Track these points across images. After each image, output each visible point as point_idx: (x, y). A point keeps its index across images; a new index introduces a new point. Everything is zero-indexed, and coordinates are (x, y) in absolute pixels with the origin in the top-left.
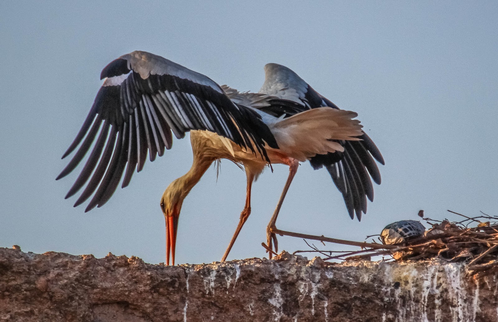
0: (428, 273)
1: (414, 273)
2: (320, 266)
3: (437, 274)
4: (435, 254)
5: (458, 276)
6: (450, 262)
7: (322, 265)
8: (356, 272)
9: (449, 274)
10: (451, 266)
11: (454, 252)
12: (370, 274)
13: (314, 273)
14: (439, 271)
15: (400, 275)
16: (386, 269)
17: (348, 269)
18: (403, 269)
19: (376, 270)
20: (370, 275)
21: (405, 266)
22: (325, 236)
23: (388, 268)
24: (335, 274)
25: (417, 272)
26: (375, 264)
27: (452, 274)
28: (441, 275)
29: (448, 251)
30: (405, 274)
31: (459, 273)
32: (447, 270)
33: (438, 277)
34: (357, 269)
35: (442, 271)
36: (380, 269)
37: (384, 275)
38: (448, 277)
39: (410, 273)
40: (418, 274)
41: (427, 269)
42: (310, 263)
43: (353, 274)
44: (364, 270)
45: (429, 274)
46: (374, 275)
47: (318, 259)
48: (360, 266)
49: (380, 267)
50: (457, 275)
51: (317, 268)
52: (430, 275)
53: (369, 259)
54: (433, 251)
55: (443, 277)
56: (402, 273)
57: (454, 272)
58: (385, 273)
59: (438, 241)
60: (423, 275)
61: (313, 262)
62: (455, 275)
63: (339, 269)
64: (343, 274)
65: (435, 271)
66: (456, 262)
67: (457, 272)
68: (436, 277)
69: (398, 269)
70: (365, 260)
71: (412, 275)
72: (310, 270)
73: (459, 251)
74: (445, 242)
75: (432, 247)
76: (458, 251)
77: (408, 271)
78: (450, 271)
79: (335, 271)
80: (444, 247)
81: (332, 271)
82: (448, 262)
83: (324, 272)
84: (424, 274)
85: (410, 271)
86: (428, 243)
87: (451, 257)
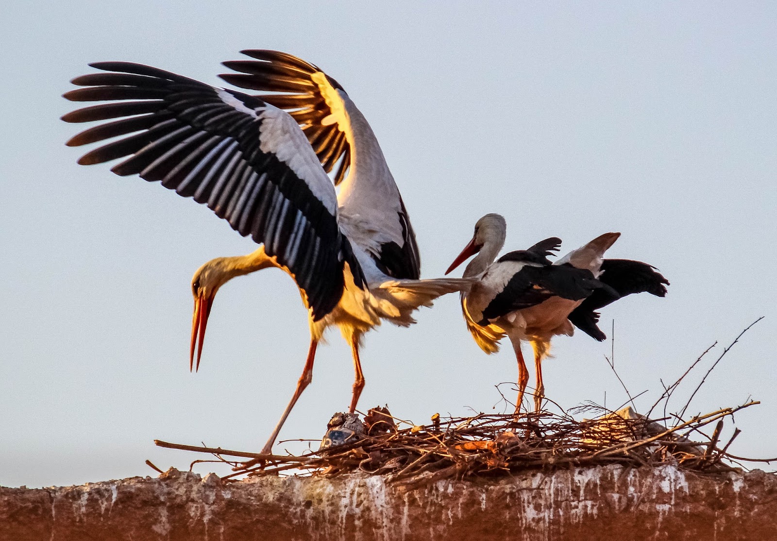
0: (346, 489)
1: (329, 489)
2: (215, 484)
3: (357, 489)
4: (355, 466)
5: (383, 491)
6: (374, 474)
7: (217, 482)
8: (259, 490)
9: (371, 489)
10: (375, 481)
11: (379, 462)
12: (275, 491)
13: (207, 493)
14: (359, 486)
15: (312, 493)
16: (295, 486)
17: (249, 487)
18: (316, 485)
19: (283, 487)
20: (276, 493)
21: (319, 480)
22: (222, 448)
23: (298, 484)
24: (233, 493)
25: (332, 488)
26: (282, 479)
27: (375, 490)
28: (362, 490)
29: (370, 461)
30: (318, 491)
31: (384, 487)
32: (369, 485)
33: (358, 493)
34: (261, 487)
35: (363, 486)
36: (289, 485)
37: (293, 493)
38: (371, 492)
39: (324, 490)
40: (334, 491)
41: (345, 484)
42: (203, 481)
43: (255, 492)
44: (269, 487)
45: (347, 491)
46: (281, 493)
47: (213, 475)
48: (265, 483)
49: (289, 483)
50: (381, 490)
51: (211, 487)
52: (348, 491)
53: (277, 474)
54: (354, 462)
55: (364, 493)
56: (315, 490)
57: (378, 486)
58: (295, 490)
59: (359, 450)
60: (340, 491)
61: (206, 479)
62: (379, 491)
63: (241, 488)
64: (243, 492)
65: (355, 487)
66: (381, 474)
67: (381, 487)
68: (356, 493)
69: (310, 485)
70: (272, 475)
71: (327, 492)
72: (203, 489)
73: (384, 462)
74: (368, 451)
75: (352, 458)
76: (383, 462)
77: (322, 486)
78: (373, 486)
79: (234, 490)
80: (366, 457)
81: (230, 490)
82: (371, 475)
83: (220, 491)
84: (341, 490)
85: (325, 487)
86: (348, 452)
87: (373, 470)
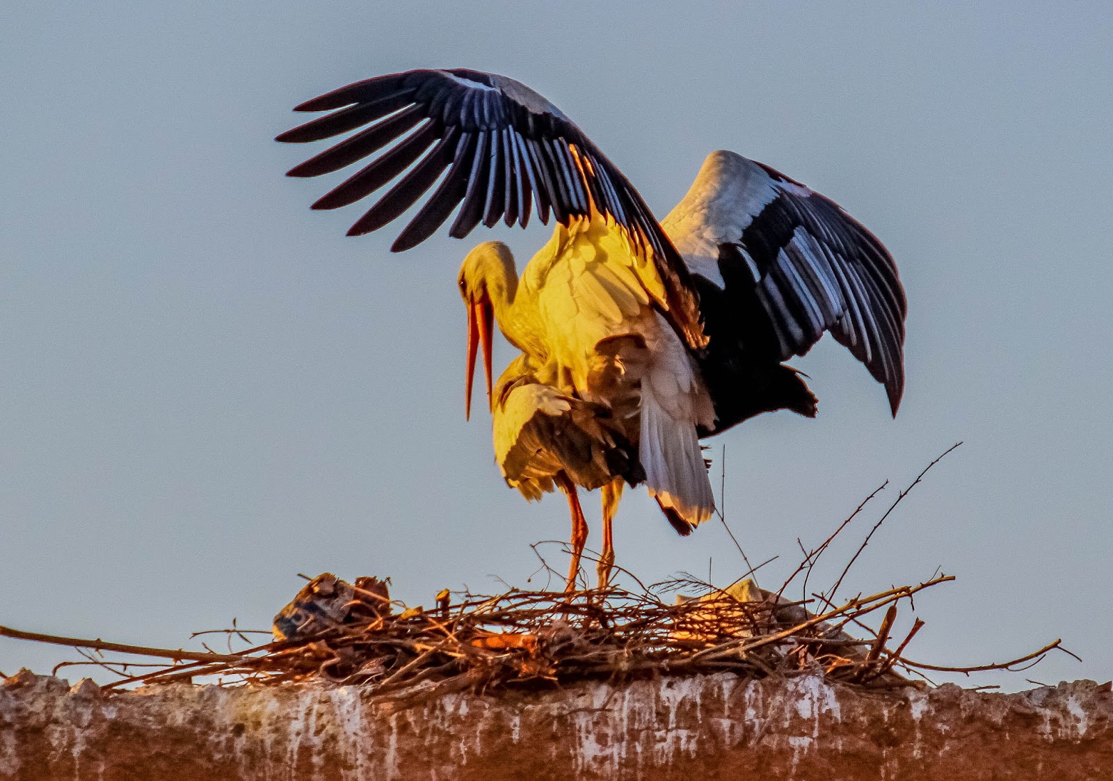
0: (298, 706)
1: (273, 706)
2: (91, 696)
3: (316, 707)
4: (317, 669)
5: (358, 710)
6: (343, 684)
7: (95, 693)
8: (160, 706)
9: (339, 706)
10: (345, 694)
11: (351, 666)
12: (187, 708)
13: (79, 709)
14: (320, 702)
15: (245, 712)
16: (218, 700)
17: (146, 700)
18: (250, 699)
19: (198, 703)
20: (188, 710)
21: (256, 692)
22: (103, 640)
23: (223, 697)
24: (120, 710)
25: (277, 705)
26: (197, 690)
27: (345, 708)
28: (324, 708)
29: (339, 663)
30: (255, 708)
31: (359, 704)
32: (335, 700)
33: (318, 713)
34: (164, 701)
35: (325, 702)
36: (207, 700)
37: (215, 711)
38: (338, 712)
39: (264, 707)
40: (280, 709)
41: (297, 698)
42: (72, 690)
43: (154, 709)
44: (177, 703)
45: (299, 709)
46: (195, 712)
47: (88, 682)
48: (170, 696)
49: (210, 695)
50: (354, 708)
51: (85, 700)
52: (303, 710)
53: (190, 682)
54: (310, 664)
55: (327, 713)
56: (250, 706)
57: (350, 703)
58: (218, 708)
59: (319, 646)
60: (289, 710)
61: (78, 687)
62: (351, 709)
63: (132, 702)
64: (136, 709)
65: (313, 702)
66: (355, 684)
67: (355, 703)
68: (314, 712)
69: (242, 699)
70: (182, 682)
71: (268, 711)
72: (72, 704)
73: (360, 664)
74: (334, 646)
75: (309, 658)
76: (358, 664)
77: (261, 702)
78: (342, 702)
79: (122, 705)
80: (330, 656)
81: (115, 706)
82: (339, 685)
83: (99, 707)
84: (291, 708)
85: (265, 703)
86: (302, 649)
87: (343, 676)
